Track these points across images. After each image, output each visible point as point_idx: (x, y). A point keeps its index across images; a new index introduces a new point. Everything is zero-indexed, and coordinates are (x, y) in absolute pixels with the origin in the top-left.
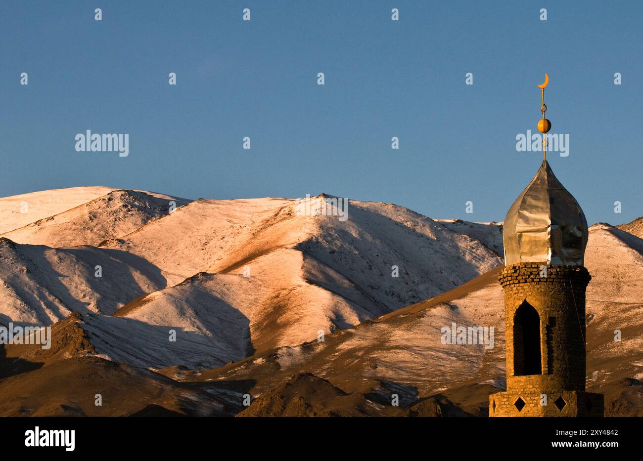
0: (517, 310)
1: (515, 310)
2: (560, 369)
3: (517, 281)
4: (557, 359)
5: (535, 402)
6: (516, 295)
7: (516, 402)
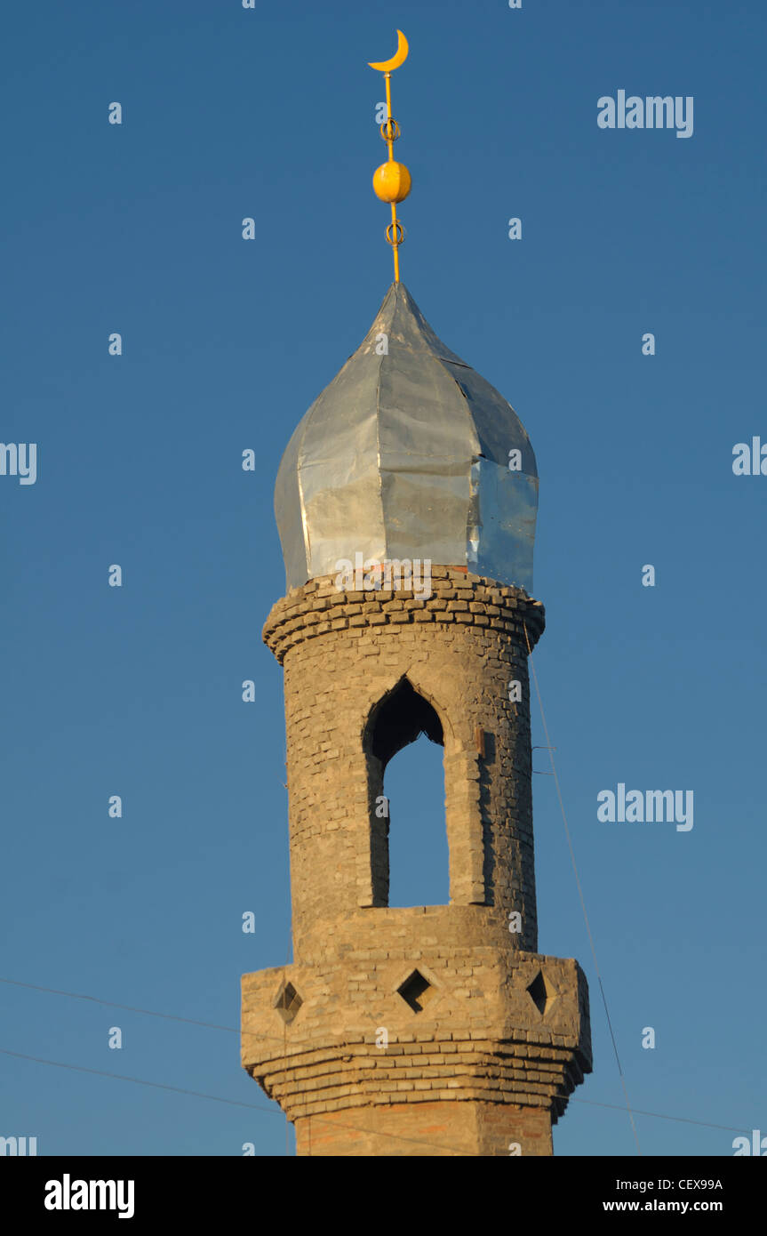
0: (373, 705)
1: (369, 705)
2: (508, 893)
3: (381, 618)
4: (502, 862)
5: (475, 983)
6: (372, 661)
7: (404, 985)
